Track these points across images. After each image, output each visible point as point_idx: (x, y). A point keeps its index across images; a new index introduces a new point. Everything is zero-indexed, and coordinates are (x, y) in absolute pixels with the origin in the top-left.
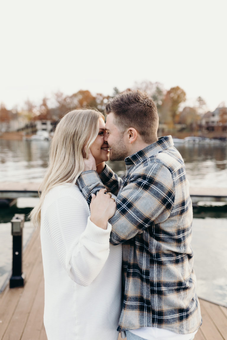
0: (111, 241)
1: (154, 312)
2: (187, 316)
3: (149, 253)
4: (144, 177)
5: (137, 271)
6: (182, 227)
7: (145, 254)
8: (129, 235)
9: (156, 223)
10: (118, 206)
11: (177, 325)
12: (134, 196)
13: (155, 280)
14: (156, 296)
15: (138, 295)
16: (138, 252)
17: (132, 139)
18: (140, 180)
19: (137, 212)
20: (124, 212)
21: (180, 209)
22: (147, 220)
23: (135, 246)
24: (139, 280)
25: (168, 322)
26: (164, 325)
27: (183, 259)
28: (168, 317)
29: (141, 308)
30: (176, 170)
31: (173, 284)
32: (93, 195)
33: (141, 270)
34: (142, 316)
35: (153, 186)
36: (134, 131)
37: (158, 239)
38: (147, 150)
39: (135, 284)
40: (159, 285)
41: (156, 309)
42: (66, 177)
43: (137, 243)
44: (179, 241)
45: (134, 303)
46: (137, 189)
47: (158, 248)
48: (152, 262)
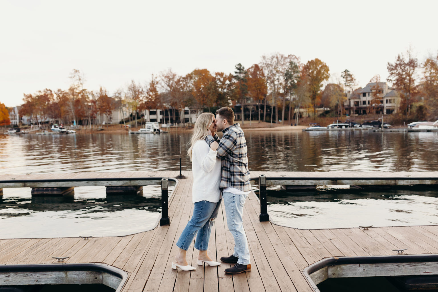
0: (217, 156)
1: (231, 182)
2: (243, 185)
3: (230, 162)
4: (227, 135)
5: (226, 169)
6: (241, 153)
7: (229, 162)
8: (223, 154)
9: (232, 151)
10: (219, 145)
11: (239, 187)
12: (224, 141)
13: (232, 171)
14: (232, 176)
15: (226, 177)
16: (226, 162)
17: (225, 123)
18: (226, 136)
19: (225, 146)
20: (221, 146)
21: (239, 146)
22: (228, 149)
23: (225, 160)
24: (227, 172)
25: (236, 185)
26: (235, 187)
27: (242, 165)
28: (237, 184)
29: (227, 181)
30: (238, 133)
31: (238, 172)
32: (211, 143)
33: (227, 168)
34: (228, 184)
35: (230, 138)
36: (226, 120)
37: (233, 157)
38: (230, 127)
39: (225, 173)
40: (233, 172)
41: (232, 181)
42: (201, 138)
43: (226, 159)
44: (240, 158)
45: (225, 179)
46: (225, 139)
47: (233, 160)
48: (231, 165)
